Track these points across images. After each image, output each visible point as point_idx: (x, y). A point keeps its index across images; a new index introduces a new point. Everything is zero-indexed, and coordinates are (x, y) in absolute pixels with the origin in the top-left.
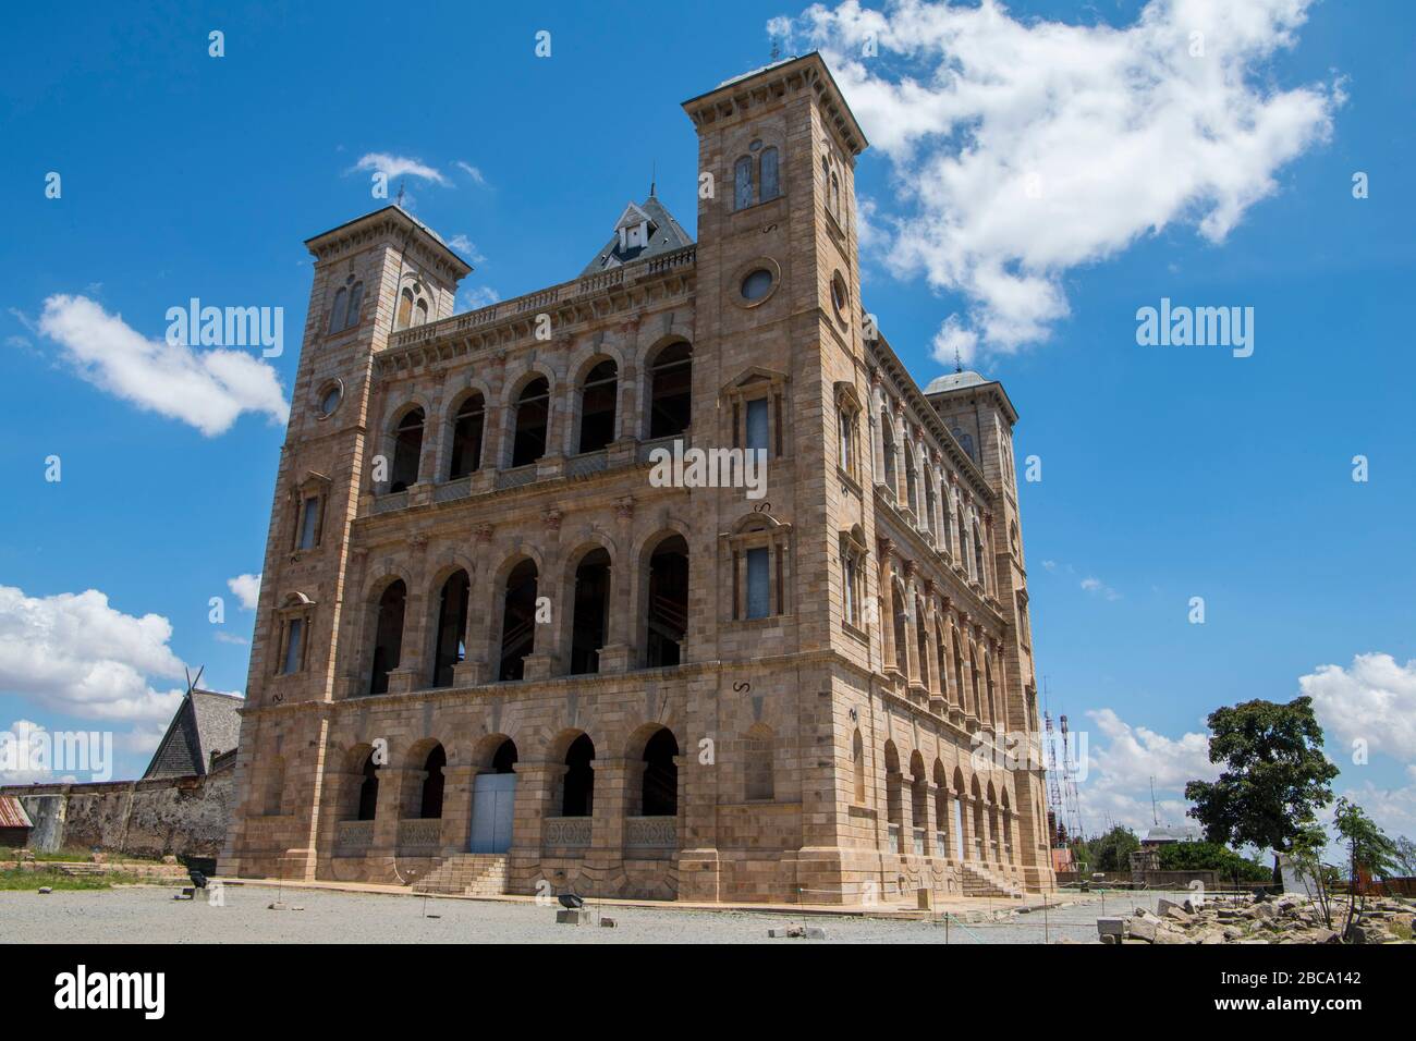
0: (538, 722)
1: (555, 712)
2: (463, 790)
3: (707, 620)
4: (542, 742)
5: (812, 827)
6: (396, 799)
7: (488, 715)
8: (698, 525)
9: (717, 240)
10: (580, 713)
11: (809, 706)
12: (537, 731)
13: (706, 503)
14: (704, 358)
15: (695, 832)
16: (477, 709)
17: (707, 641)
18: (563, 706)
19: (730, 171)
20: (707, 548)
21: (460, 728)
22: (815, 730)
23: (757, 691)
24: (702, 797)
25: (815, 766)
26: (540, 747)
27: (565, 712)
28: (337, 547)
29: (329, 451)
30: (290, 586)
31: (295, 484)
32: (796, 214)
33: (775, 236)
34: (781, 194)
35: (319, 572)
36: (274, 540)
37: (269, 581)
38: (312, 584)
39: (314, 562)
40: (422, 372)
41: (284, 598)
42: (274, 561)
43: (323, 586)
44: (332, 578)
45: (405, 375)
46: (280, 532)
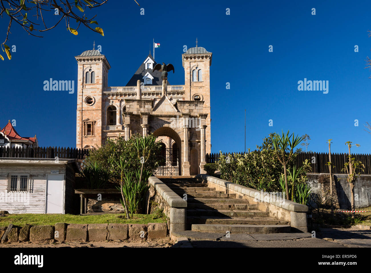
9: (189, 87)
28: (99, 136)
29: (92, 114)
30: (86, 143)
31: (83, 120)
32: (206, 86)
33: (201, 90)
34: (203, 81)
35: (94, 141)
36: (79, 132)
37: (79, 142)
38: (92, 143)
39: (92, 139)
40: (115, 98)
41: (84, 146)
42: (80, 137)
43: (96, 144)
44: (99, 143)
45: (110, 98)
46: (80, 130)
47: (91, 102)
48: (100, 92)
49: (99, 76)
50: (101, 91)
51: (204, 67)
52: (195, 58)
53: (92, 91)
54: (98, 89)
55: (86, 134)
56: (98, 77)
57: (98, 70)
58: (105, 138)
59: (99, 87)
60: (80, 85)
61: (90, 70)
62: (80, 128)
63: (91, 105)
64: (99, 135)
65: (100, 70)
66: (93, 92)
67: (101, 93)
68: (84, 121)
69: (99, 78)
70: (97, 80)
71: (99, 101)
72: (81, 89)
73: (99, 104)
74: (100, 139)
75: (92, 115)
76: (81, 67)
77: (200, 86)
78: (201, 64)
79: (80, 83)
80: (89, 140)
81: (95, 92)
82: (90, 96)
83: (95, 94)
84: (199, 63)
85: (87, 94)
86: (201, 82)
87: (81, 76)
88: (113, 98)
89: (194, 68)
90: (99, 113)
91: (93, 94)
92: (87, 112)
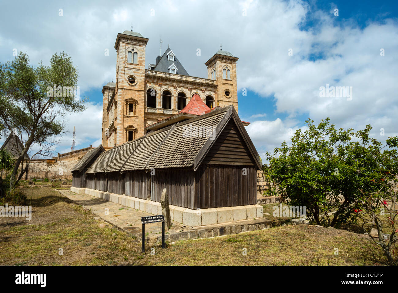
9: (221, 83)
19: (223, 70)
29: (135, 94)
30: (128, 123)
31: (125, 99)
32: (234, 85)
35: (137, 121)
36: (120, 111)
37: (120, 121)
38: (135, 124)
40: (156, 82)
41: (126, 125)
42: (121, 116)
43: (139, 125)
44: (142, 124)
45: (151, 81)
46: (122, 109)
47: (133, 82)
48: (143, 73)
49: (143, 58)
50: (144, 73)
51: (232, 68)
52: (225, 59)
53: (134, 71)
54: (141, 70)
55: (128, 113)
56: (141, 58)
57: (142, 52)
58: (147, 120)
59: (142, 68)
61: (133, 50)
62: (122, 106)
63: (133, 84)
64: (142, 116)
66: (136, 72)
67: (144, 75)
71: (142, 82)
72: (123, 67)
73: (142, 85)
74: (143, 120)
76: (124, 45)
77: (229, 83)
78: (230, 65)
79: (122, 61)
80: (131, 120)
81: (138, 73)
82: (133, 76)
83: (138, 74)
84: (228, 65)
85: (129, 73)
86: (230, 80)
87: (123, 54)
88: (154, 82)
89: (225, 68)
90: (142, 94)
91: (136, 74)
92: (130, 91)
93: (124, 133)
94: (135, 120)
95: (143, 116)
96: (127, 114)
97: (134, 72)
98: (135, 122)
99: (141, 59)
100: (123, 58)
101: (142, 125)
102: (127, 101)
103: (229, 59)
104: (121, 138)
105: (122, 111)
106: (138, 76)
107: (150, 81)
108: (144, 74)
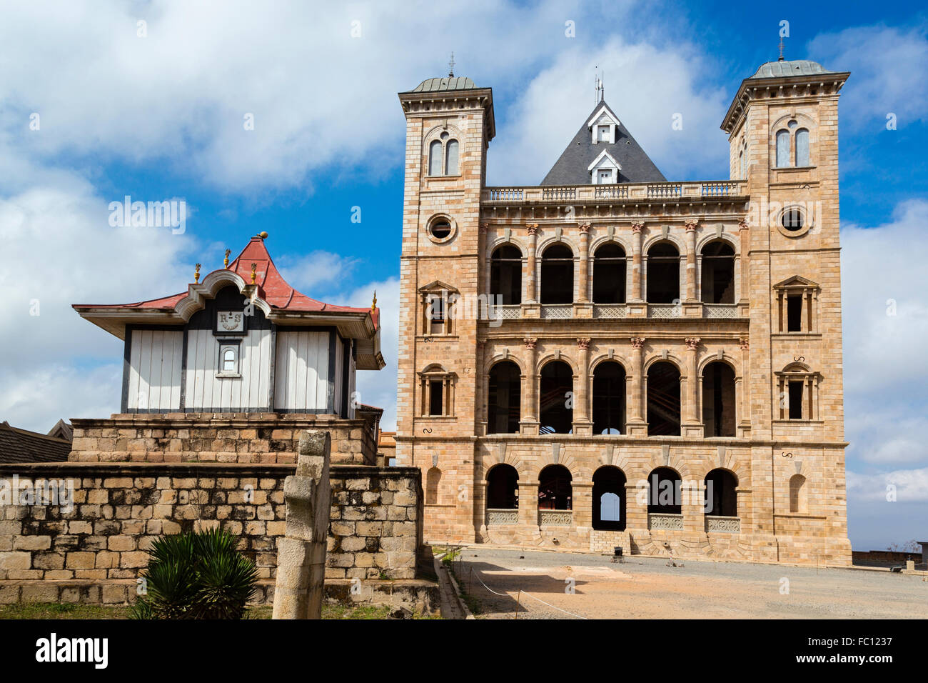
0: (641, 461)
1: (653, 456)
2: (587, 496)
3: (764, 417)
4: (644, 472)
5: (832, 529)
6: (534, 498)
7: (603, 454)
8: (758, 363)
9: (767, 185)
10: (671, 458)
11: (832, 469)
12: (640, 466)
13: (762, 351)
14: (759, 262)
15: (760, 527)
16: (594, 450)
17: (766, 428)
18: (659, 454)
19: (774, 137)
20: (763, 377)
21: (581, 460)
22: (834, 481)
23: (798, 459)
24: (764, 509)
25: (835, 498)
26: (643, 475)
27: (662, 456)
28: (470, 337)
29: (451, 267)
30: (427, 358)
31: (420, 286)
32: (825, 182)
33: (808, 194)
34: (811, 165)
35: (454, 352)
36: (406, 324)
37: (406, 352)
38: (449, 358)
39: (447, 345)
40: (518, 222)
41: (422, 365)
42: (409, 339)
43: (461, 361)
44: (469, 358)
45: (504, 222)
46: (411, 319)
47: (445, 234)
48: (473, 202)
49: (473, 153)
50: (478, 200)
51: (817, 120)
52: (786, 91)
53: (448, 198)
54: (469, 191)
55: (429, 329)
56: (468, 154)
57: (471, 135)
58: (485, 345)
59: (471, 187)
60: (413, 179)
61: (444, 134)
62: (411, 310)
63: (444, 240)
64: (469, 332)
65: (476, 135)
66: (453, 202)
67: (477, 205)
68: (424, 288)
69: (472, 159)
70: (465, 164)
71: (471, 229)
72: (414, 193)
73: (472, 238)
74: (472, 345)
75: (448, 273)
76: (417, 124)
77: (804, 180)
78: (806, 110)
79: (412, 175)
80: (437, 348)
81: (459, 202)
82: (444, 214)
83: (459, 207)
84: (799, 109)
85: (433, 208)
86: (807, 169)
87: (415, 152)
88: (514, 222)
89: (783, 125)
90: (470, 266)
91: (452, 207)
92: (433, 262)
93: (418, 388)
94: (448, 348)
95: (474, 332)
96: (425, 331)
97: (448, 202)
98: (450, 352)
99: (467, 159)
100: (415, 164)
101: (469, 360)
102: (425, 294)
103: (801, 89)
104: (407, 404)
105: (411, 324)
106: (458, 212)
107: (499, 222)
108: (475, 202)
